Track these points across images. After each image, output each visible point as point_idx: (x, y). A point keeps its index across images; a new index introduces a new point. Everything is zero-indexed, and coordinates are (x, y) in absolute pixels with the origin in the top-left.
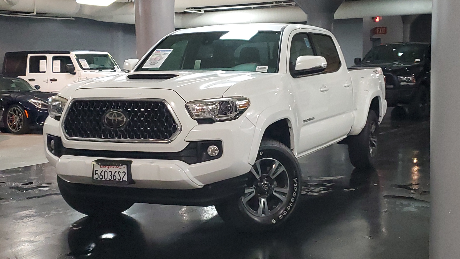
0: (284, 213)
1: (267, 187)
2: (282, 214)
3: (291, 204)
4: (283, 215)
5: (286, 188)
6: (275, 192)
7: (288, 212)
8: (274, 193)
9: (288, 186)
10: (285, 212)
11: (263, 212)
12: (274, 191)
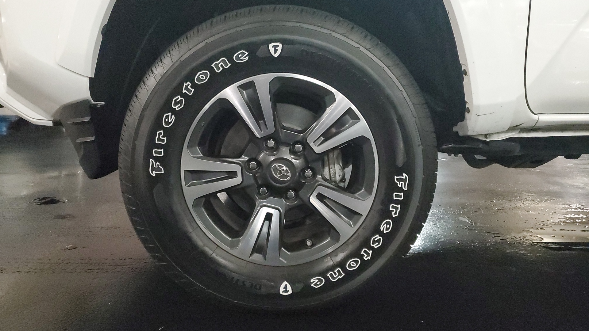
0: (331, 275)
1: (289, 174)
2: (323, 274)
3: (368, 254)
4: (327, 279)
5: (363, 197)
6: (321, 197)
7: (350, 275)
8: (314, 201)
9: (370, 193)
10: (339, 271)
11: (259, 248)
12: (315, 194)
